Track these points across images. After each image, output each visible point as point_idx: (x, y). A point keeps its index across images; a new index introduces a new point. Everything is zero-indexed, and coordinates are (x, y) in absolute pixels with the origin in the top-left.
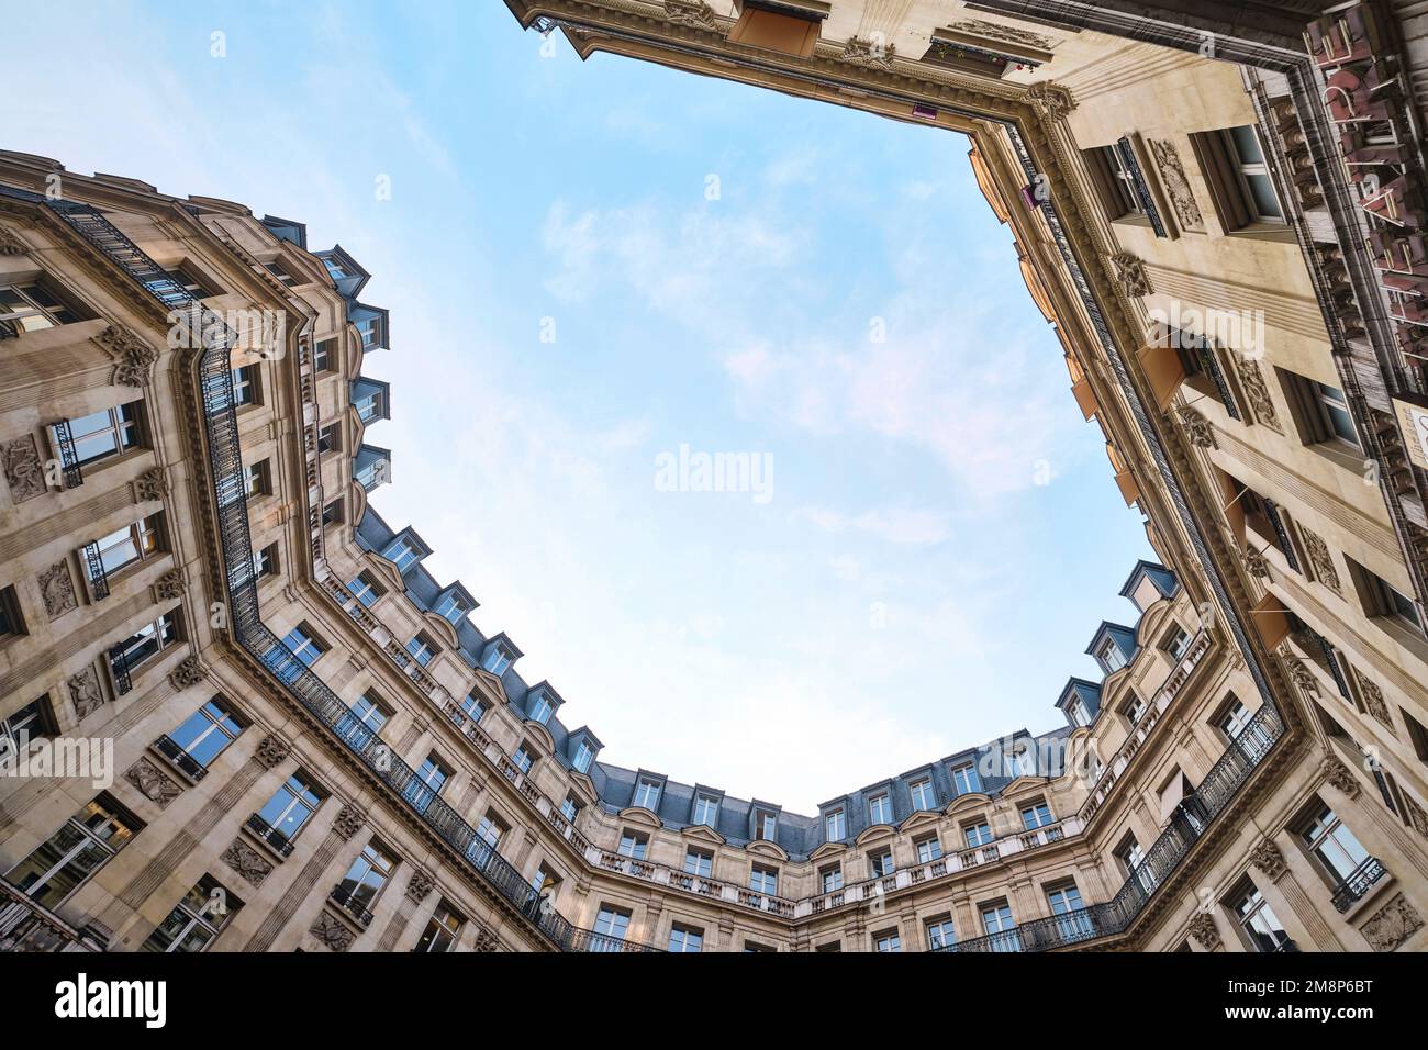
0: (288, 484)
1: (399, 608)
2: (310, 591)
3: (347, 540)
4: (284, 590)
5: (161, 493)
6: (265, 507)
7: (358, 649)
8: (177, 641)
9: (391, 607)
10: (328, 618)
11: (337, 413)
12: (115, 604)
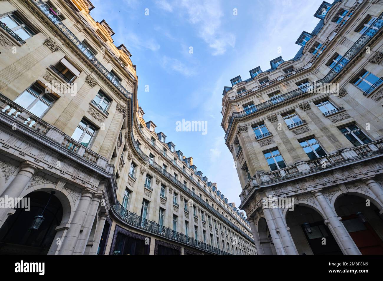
0: (276, 87)
1: (322, 35)
2: (315, 67)
3: (299, 61)
4: (314, 75)
5: (275, 116)
6: (282, 90)
7: (337, 43)
8: (328, 99)
9: (322, 37)
10: (325, 57)
11: (256, 82)
12: (309, 118)
